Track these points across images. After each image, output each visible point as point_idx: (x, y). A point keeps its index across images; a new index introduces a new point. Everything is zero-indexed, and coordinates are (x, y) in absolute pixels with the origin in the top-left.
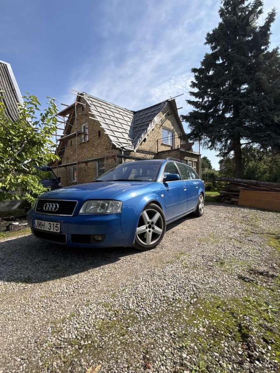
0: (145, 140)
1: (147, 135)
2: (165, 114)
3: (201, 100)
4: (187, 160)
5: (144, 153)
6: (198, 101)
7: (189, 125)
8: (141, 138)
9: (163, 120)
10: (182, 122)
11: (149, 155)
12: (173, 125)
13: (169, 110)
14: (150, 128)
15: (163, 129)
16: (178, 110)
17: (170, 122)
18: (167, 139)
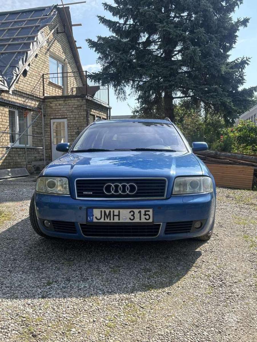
0: (25, 73)
1: (27, 63)
2: (53, 30)
3: (122, 21)
4: (94, 116)
5: (24, 97)
6: (117, 22)
7: (100, 58)
8: (18, 69)
9: (50, 40)
10: (78, 49)
11: (30, 101)
12: (65, 52)
13: (58, 25)
14: (31, 53)
15: (50, 56)
16: (73, 27)
17: (60, 46)
18: (56, 75)
